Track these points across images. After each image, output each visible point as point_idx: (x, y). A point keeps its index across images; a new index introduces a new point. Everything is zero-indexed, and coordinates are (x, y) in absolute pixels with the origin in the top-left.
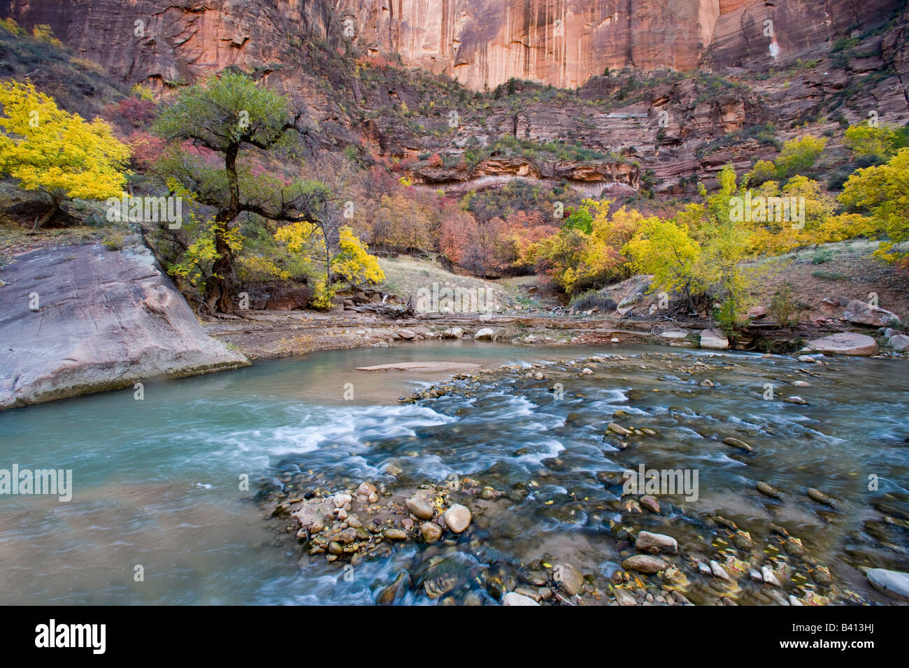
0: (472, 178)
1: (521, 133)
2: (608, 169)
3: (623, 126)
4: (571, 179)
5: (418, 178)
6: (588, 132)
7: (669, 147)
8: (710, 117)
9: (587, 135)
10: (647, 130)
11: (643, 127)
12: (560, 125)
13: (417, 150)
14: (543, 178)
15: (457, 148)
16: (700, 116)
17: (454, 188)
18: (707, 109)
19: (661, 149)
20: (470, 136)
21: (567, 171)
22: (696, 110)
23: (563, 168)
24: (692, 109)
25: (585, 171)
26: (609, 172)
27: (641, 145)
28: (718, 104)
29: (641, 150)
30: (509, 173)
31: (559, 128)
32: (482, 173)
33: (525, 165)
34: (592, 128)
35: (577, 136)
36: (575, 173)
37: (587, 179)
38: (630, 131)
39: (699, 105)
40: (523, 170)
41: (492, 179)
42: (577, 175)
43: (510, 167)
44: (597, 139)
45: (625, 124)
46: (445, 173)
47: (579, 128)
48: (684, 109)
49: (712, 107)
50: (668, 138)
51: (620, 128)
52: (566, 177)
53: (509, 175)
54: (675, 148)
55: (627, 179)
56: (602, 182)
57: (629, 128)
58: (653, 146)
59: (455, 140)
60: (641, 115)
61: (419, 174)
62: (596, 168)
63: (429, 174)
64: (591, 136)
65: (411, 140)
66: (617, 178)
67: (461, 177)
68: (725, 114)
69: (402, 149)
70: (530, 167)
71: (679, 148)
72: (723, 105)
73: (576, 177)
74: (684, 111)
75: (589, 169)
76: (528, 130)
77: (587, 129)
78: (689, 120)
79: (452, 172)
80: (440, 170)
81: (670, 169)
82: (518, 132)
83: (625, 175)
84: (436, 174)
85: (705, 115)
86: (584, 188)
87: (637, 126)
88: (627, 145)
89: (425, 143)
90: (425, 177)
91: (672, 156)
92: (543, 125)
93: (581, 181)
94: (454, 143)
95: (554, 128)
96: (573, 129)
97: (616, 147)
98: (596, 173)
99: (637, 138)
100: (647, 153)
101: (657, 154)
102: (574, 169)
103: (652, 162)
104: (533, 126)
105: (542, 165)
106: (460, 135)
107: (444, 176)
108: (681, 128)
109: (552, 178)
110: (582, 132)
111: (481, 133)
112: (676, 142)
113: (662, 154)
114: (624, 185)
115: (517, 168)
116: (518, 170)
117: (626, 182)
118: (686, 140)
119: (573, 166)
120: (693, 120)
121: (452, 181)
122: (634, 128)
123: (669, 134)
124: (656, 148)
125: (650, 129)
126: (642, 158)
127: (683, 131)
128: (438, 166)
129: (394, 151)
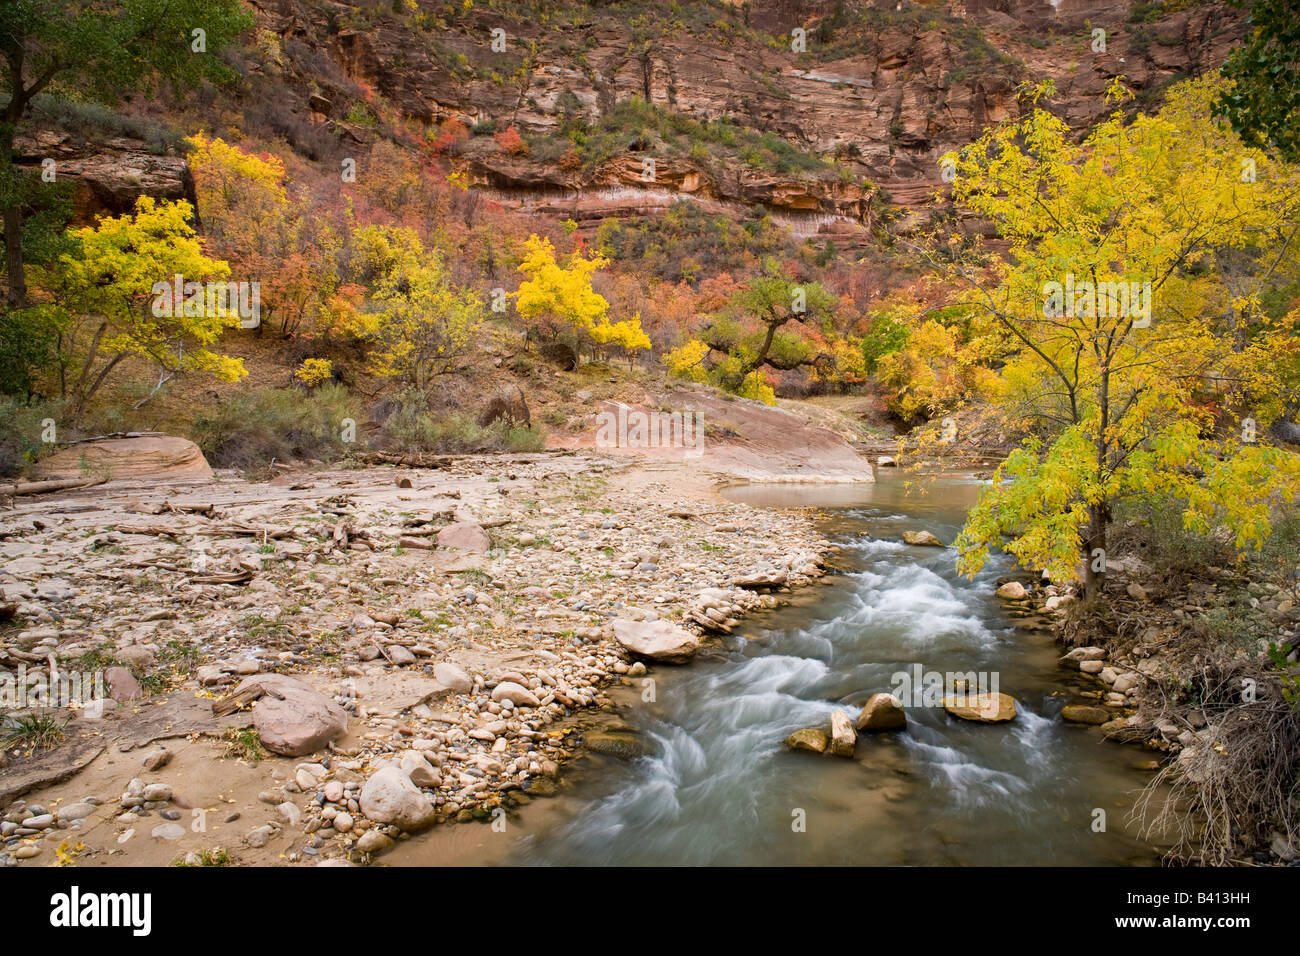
0: (593, 187)
1: (659, 95)
2: (827, 190)
3: (834, 101)
4: (769, 204)
5: (480, 175)
6: (777, 106)
7: (910, 151)
8: (971, 110)
9: (776, 111)
10: (873, 114)
11: (868, 109)
12: (728, 86)
13: (458, 108)
14: (723, 198)
15: (541, 112)
16: (957, 105)
17: (555, 202)
18: (965, 96)
19: (899, 154)
20: (561, 89)
21: (762, 189)
22: (950, 93)
23: (754, 182)
24: (945, 90)
25: (792, 193)
26: (829, 197)
27: (867, 143)
28: (982, 89)
29: (868, 151)
30: (666, 186)
31: (727, 91)
32: (615, 180)
33: (692, 172)
34: (783, 97)
35: (759, 110)
36: (775, 194)
37: (794, 206)
38: (847, 112)
39: (953, 85)
40: (690, 183)
41: (636, 195)
42: (779, 196)
43: (669, 176)
44: (792, 120)
45: (838, 97)
46: (535, 170)
47: (761, 96)
48: (931, 86)
49: (974, 93)
50: (909, 135)
51: (830, 105)
52: (760, 200)
53: (665, 191)
54: (919, 156)
55: (856, 210)
56: (818, 212)
57: (844, 107)
58: (886, 148)
59: (531, 93)
60: (863, 82)
61: (481, 166)
62: (810, 187)
63: (502, 169)
64: (783, 112)
65: (445, 87)
66: (842, 208)
67: (569, 182)
68: (992, 107)
69: (427, 103)
70: (701, 178)
71: (925, 156)
72: (989, 93)
73: (777, 201)
74: (931, 90)
75: (797, 188)
76: (672, 91)
77: (775, 98)
78: (940, 109)
79: (550, 171)
80: (524, 162)
81: (913, 193)
82: (654, 93)
83: (853, 204)
84: (517, 170)
85: (962, 104)
86: (788, 221)
87: (858, 105)
88: (845, 139)
89: (475, 97)
90: (492, 175)
91: (916, 169)
92: (697, 81)
93: (783, 209)
94: (532, 102)
95: (719, 91)
96: (752, 97)
97: (825, 140)
98: (809, 197)
99: (860, 128)
100: (878, 159)
101: (893, 162)
102: (773, 187)
103: (885, 177)
104: (680, 83)
105: (720, 174)
106: (542, 84)
107: (533, 176)
108: (929, 121)
109: (737, 200)
110: (767, 104)
111: (582, 85)
112: (922, 145)
113: (900, 164)
114: (852, 221)
115: (680, 177)
116: (681, 182)
117: (855, 217)
118: (936, 143)
119: (772, 181)
120: (946, 110)
121: (549, 187)
122: (853, 107)
123: (910, 128)
124: (892, 152)
125: (879, 112)
126: (870, 167)
127: (931, 126)
128: (518, 154)
129: (410, 106)
